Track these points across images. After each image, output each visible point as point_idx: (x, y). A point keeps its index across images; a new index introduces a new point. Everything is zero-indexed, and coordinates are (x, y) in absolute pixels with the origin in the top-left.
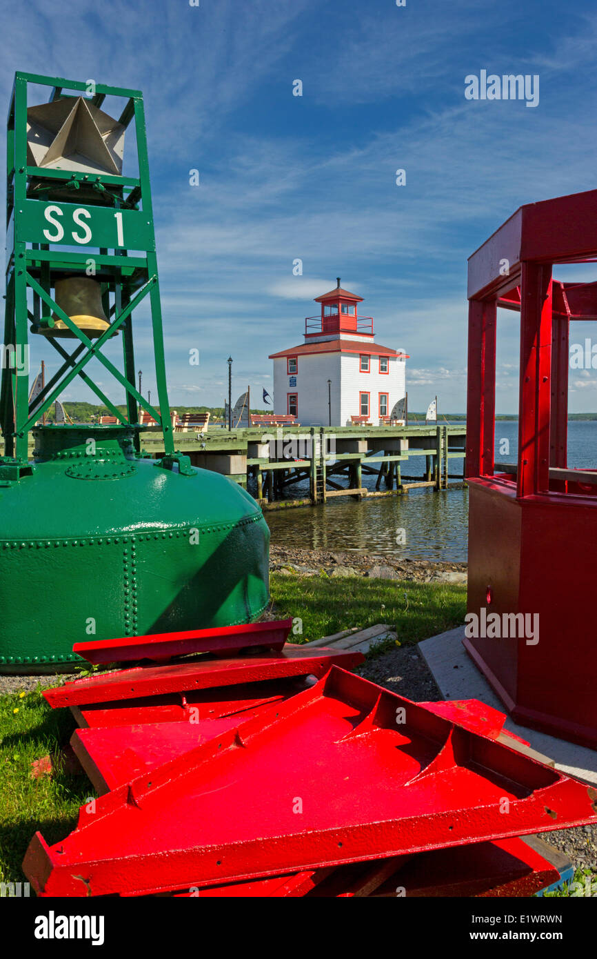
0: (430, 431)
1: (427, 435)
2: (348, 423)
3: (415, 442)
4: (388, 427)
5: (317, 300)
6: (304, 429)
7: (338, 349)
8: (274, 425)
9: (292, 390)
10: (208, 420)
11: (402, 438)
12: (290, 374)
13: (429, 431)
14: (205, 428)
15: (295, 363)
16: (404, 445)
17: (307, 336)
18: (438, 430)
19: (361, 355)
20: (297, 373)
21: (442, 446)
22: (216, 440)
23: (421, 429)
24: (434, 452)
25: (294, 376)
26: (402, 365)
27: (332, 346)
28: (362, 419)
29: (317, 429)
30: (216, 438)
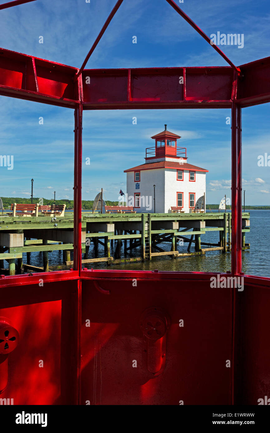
0: (220, 216)
1: (218, 218)
2: (169, 211)
3: (209, 223)
4: (193, 213)
5: (153, 138)
6: (138, 215)
7: (164, 166)
8: (120, 212)
9: (138, 191)
10: (64, 209)
11: (201, 220)
13: (218, 216)
14: (62, 214)
15: (138, 175)
16: (203, 225)
17: (146, 159)
18: (225, 215)
19: (177, 170)
20: (140, 181)
21: (227, 225)
22: (65, 222)
23: (213, 215)
24: (222, 229)
25: (138, 182)
26: (204, 176)
27: (160, 165)
28: (178, 208)
29: (145, 215)
30: (65, 221)
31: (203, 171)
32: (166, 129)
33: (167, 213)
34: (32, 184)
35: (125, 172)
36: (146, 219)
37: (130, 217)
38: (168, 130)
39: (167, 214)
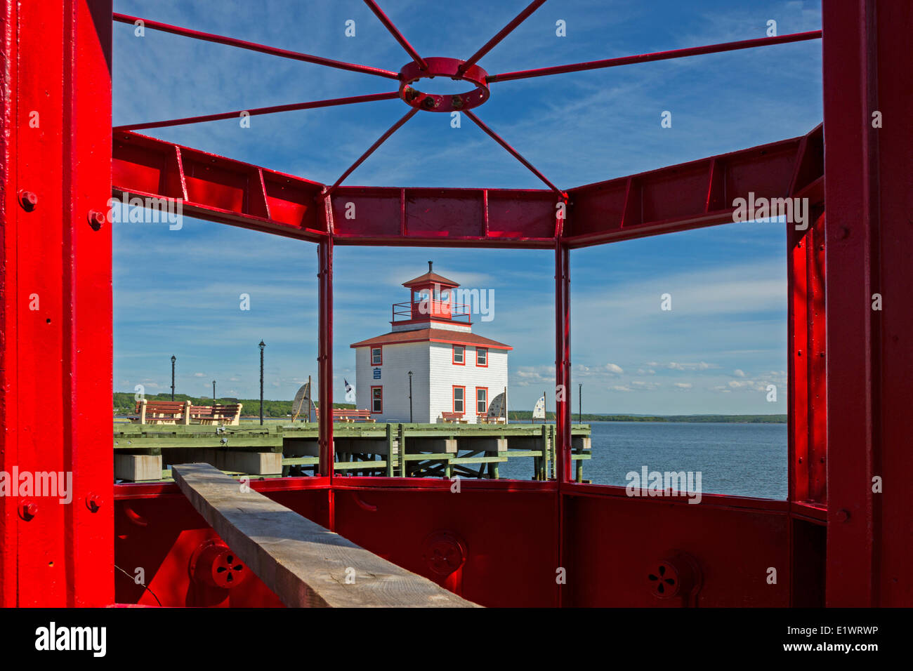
0: (534, 429)
1: (531, 434)
2: (439, 420)
3: (515, 442)
4: (483, 425)
5: (406, 285)
6: (379, 425)
7: (428, 338)
8: (344, 421)
9: (377, 382)
10: (239, 412)
11: (499, 437)
12: (376, 365)
13: (532, 430)
14: (236, 422)
15: (379, 353)
16: (502, 445)
17: (394, 323)
18: (543, 429)
19: (454, 345)
20: (381, 364)
21: (548, 446)
22: (242, 435)
23: (523, 428)
24: (539, 454)
25: (378, 367)
26: (504, 357)
27: (420, 335)
28: (455, 415)
29: (394, 426)
30: (241, 433)
31: (501, 348)
32: (430, 269)
33: (435, 422)
34: (173, 365)
35: (352, 346)
36: (394, 434)
37: (364, 430)
38: (434, 271)
39: (434, 424)
